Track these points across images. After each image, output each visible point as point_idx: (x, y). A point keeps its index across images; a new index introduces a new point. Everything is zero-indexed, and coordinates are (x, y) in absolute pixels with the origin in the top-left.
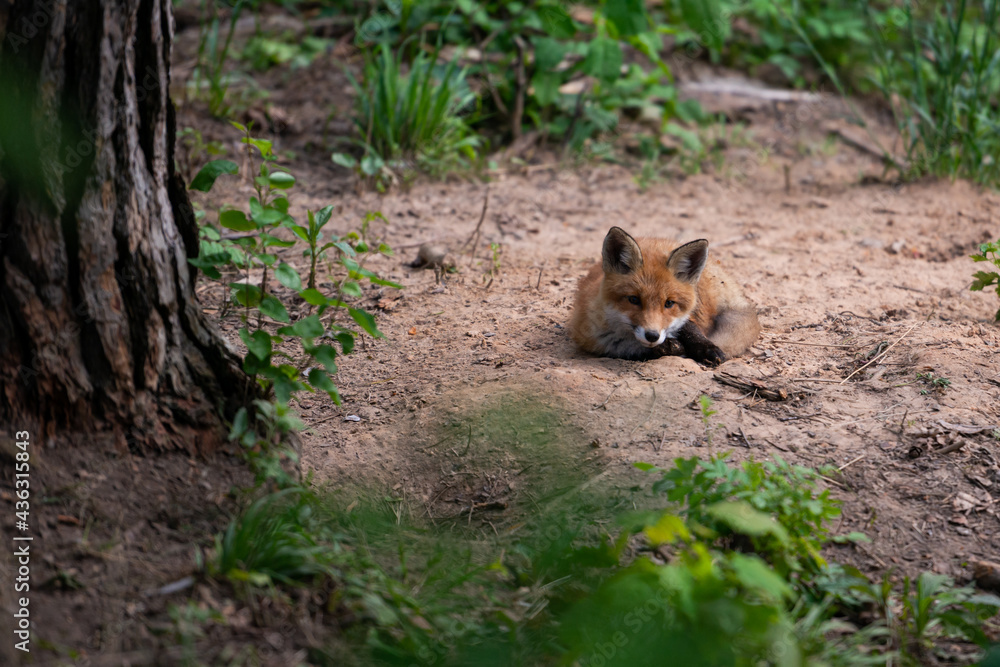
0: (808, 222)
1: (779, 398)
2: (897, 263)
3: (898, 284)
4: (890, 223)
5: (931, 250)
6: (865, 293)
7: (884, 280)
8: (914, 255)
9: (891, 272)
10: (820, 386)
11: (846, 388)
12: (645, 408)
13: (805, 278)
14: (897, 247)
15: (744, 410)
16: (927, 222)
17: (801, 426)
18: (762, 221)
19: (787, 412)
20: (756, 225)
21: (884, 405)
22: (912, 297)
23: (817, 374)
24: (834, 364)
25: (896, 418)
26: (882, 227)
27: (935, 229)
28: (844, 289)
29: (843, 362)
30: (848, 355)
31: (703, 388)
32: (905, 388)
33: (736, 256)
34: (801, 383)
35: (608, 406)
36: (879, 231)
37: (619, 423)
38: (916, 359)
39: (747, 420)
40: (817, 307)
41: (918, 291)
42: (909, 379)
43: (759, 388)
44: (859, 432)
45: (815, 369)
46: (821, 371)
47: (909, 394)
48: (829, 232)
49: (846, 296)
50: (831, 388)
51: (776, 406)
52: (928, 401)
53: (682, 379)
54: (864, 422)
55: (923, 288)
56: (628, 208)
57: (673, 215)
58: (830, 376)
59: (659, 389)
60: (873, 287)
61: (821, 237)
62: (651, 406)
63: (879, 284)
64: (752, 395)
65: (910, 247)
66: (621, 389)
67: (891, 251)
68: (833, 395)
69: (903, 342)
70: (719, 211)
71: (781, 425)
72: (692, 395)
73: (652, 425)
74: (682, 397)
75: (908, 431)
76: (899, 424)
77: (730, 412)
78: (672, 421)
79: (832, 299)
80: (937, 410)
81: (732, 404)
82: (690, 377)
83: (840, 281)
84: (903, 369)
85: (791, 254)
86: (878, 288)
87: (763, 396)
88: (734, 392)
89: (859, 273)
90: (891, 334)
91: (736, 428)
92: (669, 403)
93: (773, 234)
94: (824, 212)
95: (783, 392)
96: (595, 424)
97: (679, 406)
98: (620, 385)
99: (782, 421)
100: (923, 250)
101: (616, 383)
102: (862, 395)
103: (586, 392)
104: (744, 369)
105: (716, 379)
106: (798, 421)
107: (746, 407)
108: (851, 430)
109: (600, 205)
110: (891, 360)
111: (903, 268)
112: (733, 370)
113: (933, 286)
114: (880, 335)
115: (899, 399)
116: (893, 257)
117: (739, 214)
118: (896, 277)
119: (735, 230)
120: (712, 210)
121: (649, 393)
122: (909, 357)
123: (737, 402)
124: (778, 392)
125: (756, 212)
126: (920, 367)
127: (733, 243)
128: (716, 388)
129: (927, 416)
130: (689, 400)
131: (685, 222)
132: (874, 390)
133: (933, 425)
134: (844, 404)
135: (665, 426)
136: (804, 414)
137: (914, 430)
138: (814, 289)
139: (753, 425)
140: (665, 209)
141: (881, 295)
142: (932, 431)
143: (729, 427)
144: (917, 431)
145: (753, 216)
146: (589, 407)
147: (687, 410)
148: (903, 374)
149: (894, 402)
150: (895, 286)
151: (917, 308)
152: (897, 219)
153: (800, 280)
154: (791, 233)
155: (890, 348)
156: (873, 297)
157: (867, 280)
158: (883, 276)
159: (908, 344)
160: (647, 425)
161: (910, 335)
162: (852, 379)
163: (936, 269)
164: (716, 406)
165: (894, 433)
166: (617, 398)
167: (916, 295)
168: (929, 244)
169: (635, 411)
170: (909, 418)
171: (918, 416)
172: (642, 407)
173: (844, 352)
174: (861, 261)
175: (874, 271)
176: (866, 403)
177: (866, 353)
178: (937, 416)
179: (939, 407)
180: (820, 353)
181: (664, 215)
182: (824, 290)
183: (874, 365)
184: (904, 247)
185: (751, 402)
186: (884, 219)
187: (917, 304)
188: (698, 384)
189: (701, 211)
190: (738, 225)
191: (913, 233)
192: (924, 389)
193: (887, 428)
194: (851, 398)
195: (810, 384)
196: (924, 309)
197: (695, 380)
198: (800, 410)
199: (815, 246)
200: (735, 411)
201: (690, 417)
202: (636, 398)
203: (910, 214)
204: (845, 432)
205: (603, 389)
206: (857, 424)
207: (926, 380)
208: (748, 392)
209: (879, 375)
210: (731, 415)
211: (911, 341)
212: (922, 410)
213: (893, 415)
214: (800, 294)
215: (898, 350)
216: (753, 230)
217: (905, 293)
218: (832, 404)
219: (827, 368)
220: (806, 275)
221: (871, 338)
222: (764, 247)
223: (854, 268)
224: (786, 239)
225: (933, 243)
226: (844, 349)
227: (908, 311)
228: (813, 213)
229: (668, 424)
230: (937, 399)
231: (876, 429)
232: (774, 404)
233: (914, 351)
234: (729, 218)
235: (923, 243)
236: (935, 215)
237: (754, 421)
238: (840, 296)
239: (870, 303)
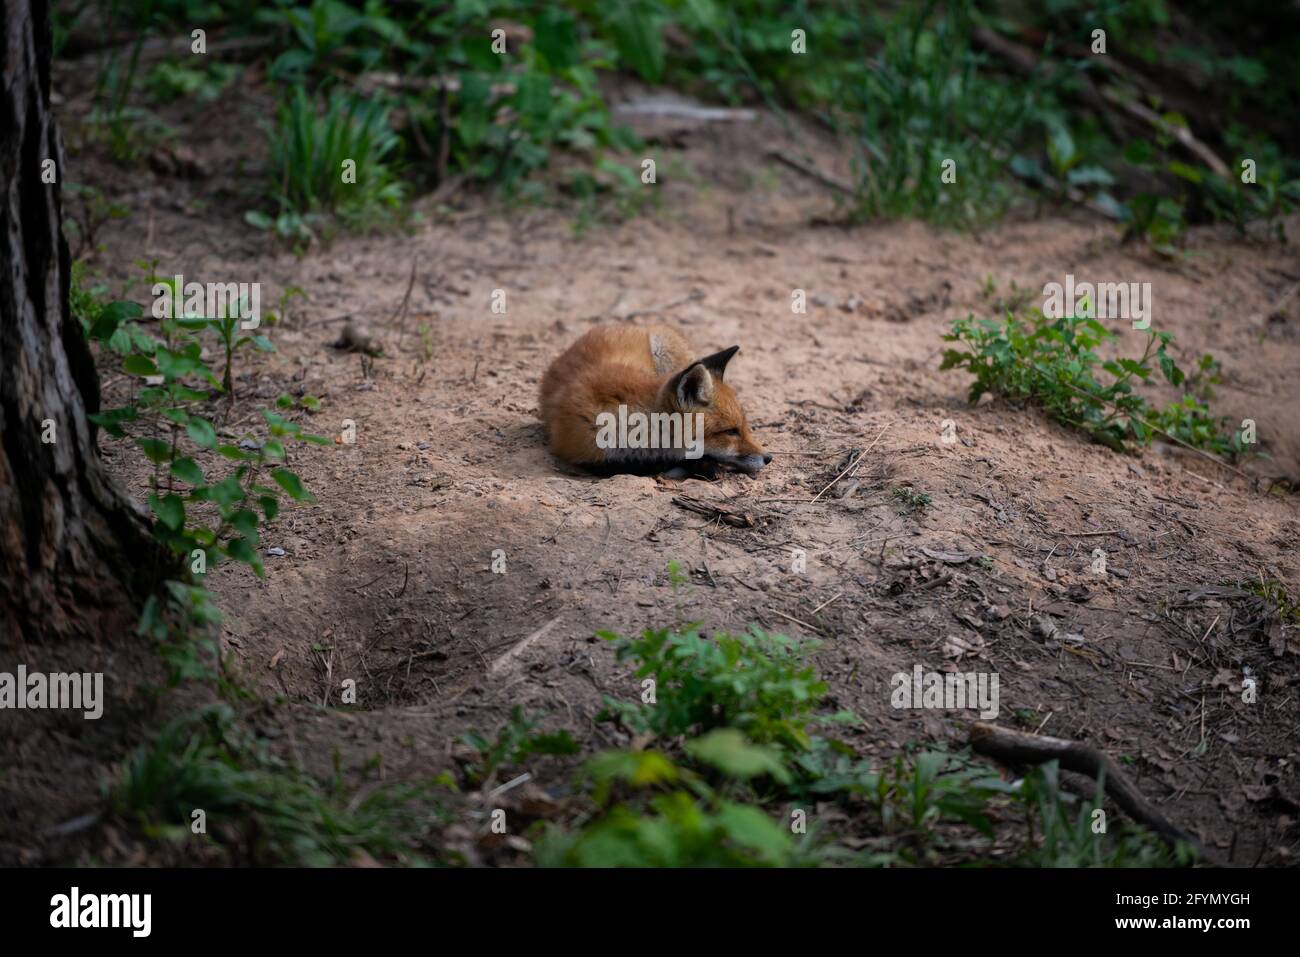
0: (756, 276)
1: (745, 525)
2: (854, 327)
3: (858, 355)
4: (844, 275)
5: (889, 306)
6: (824, 369)
7: (844, 352)
8: (871, 314)
9: (850, 341)
10: (788, 507)
11: (817, 509)
12: (599, 540)
13: (759, 353)
14: (852, 304)
15: (707, 540)
16: (882, 272)
17: (771, 557)
18: (707, 274)
19: (755, 540)
20: (701, 279)
21: (860, 529)
22: (875, 372)
23: (784, 490)
24: (801, 476)
25: (874, 545)
26: (835, 279)
27: (892, 279)
28: (802, 365)
29: (811, 474)
30: (817, 465)
31: (661, 515)
32: (882, 507)
33: (683, 322)
34: (767, 505)
35: (558, 539)
36: (833, 285)
37: (571, 558)
38: (892, 470)
39: (712, 552)
40: (775, 391)
41: (881, 364)
42: (886, 496)
43: (723, 514)
44: (835, 563)
45: (781, 484)
46: (789, 486)
47: (885, 515)
48: (779, 287)
49: (806, 375)
50: (800, 508)
51: (743, 534)
52: (907, 524)
53: (639, 504)
54: (839, 550)
55: (884, 359)
56: (564, 260)
57: (612, 268)
58: (798, 492)
59: (614, 517)
60: (832, 361)
61: (771, 294)
62: (606, 537)
63: (839, 357)
64: (716, 521)
65: (867, 303)
66: (571, 518)
67: (846, 309)
68: (803, 518)
69: (876, 448)
70: (661, 262)
71: (749, 557)
72: (651, 523)
73: (607, 560)
74: (639, 526)
75: (887, 561)
76: (878, 553)
77: (692, 542)
78: (629, 556)
79: (790, 380)
80: (918, 534)
81: (694, 533)
82: (647, 501)
83: (797, 355)
84: (879, 481)
85: (740, 317)
86: (838, 363)
87: (729, 522)
88: (696, 518)
89: (817, 344)
90: (862, 436)
91: (699, 562)
92: (625, 534)
93: (721, 291)
94: (773, 261)
95: (749, 518)
96: (544, 560)
97: (637, 537)
98: (570, 513)
99: (749, 552)
100: (880, 306)
101: (566, 511)
102: (835, 518)
103: (533, 522)
104: (706, 489)
105: (675, 502)
106: (767, 552)
107: (710, 536)
108: (826, 560)
109: (534, 258)
110: (864, 471)
111: (862, 334)
112: (694, 491)
113: (896, 356)
114: (849, 437)
115: (876, 521)
116: (846, 318)
117: (681, 265)
118: (856, 348)
119: (679, 286)
120: (653, 260)
121: (602, 522)
122: (885, 468)
123: (699, 530)
124: (744, 517)
125: (701, 262)
126: (897, 480)
127: (678, 304)
128: (675, 514)
129: (908, 542)
130: (646, 530)
131: (625, 276)
132: (848, 510)
133: (915, 553)
134: (815, 529)
135: (621, 562)
136: (774, 543)
137: (894, 560)
138: (769, 366)
139: (718, 558)
140: (603, 261)
141: (842, 372)
142: (915, 561)
143: (692, 561)
144: (898, 562)
145: (696, 268)
146: (537, 540)
147: (646, 541)
148: (879, 488)
149: (871, 525)
150: (856, 359)
151: (881, 387)
152: (850, 269)
153: (753, 356)
154: (738, 288)
155: (863, 455)
156: (833, 373)
157: (825, 352)
158: (842, 346)
159: (881, 450)
160: (602, 560)
161: (884, 438)
162: (824, 495)
163: (897, 333)
164: (676, 536)
165: (873, 565)
166: (567, 529)
167: (879, 369)
168: (886, 300)
169: (588, 544)
170: (888, 544)
171: (897, 541)
172: (596, 539)
173: (812, 461)
174: (818, 326)
175: (831, 340)
176: (840, 528)
177: (834, 462)
178: (918, 541)
179: (921, 531)
180: (785, 463)
181: (602, 267)
182: (780, 367)
183: (846, 477)
184: (860, 305)
185: (714, 529)
186: (835, 268)
187: (881, 381)
188: (656, 510)
189: (641, 263)
190: (681, 279)
191: (867, 286)
192: (903, 509)
193: (865, 559)
194: (824, 521)
195: (778, 504)
196: (889, 387)
197: (651, 505)
198: (768, 537)
199: (766, 305)
200: (698, 542)
201: (648, 550)
202: (588, 528)
203: (864, 263)
204: (819, 564)
205: (552, 518)
206: (832, 553)
207: (904, 498)
208: (711, 517)
209: (852, 491)
210: (693, 546)
211: (883, 447)
212: (902, 534)
213: (873, 543)
214: (755, 373)
215: (871, 458)
216: (699, 286)
217: (867, 367)
218: (803, 529)
219: (795, 482)
220: (760, 349)
221: (840, 442)
222: (711, 308)
223: (810, 336)
224: (734, 297)
225: (891, 296)
226: (812, 456)
227: (873, 392)
228: (760, 262)
229: (625, 559)
230: (917, 520)
231: (852, 559)
232: (740, 530)
233: (888, 461)
234: (672, 270)
235: (879, 297)
236: (890, 263)
237: (719, 553)
238: (798, 374)
239: (831, 382)
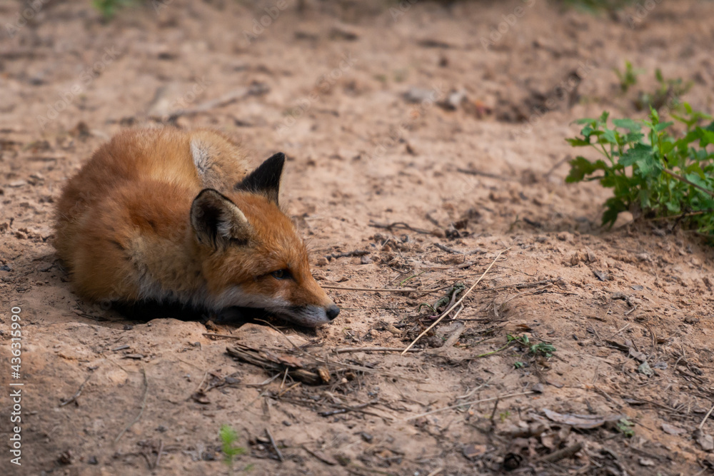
0: (333, 64)
1: (319, 381)
2: (457, 130)
3: (463, 166)
4: (444, 63)
5: (502, 102)
6: (420, 182)
7: (445, 161)
8: (479, 113)
9: (452, 147)
10: (374, 358)
11: (411, 360)
12: (133, 402)
13: (336, 162)
14: (455, 99)
15: (270, 401)
16: (493, 58)
17: (351, 422)
18: (270, 62)
19: (331, 401)
20: (262, 69)
21: (466, 386)
22: (484, 186)
23: (369, 337)
24: (390, 319)
25: (482, 407)
26: (432, 68)
27: (505, 68)
28: (391, 178)
29: (403, 316)
30: (410, 305)
31: (212, 370)
32: (492, 358)
33: (240, 124)
34: (346, 356)
35: (81, 401)
36: (430, 75)
37: (97, 425)
38: (505, 311)
39: (276, 416)
40: (357, 211)
41: (491, 176)
42: (497, 344)
43: (291, 369)
44: (433, 430)
45: (364, 328)
46: (374, 332)
47: (496, 367)
48: (362, 78)
49: (395, 190)
50: (389, 360)
51: (316, 393)
52: (525, 379)
53: (183, 356)
54: (439, 413)
55: (496, 170)
56: (88, 47)
57: (149, 56)
58: (386, 340)
59: (152, 373)
60: (430, 173)
61: (352, 88)
62: (141, 399)
63: (438, 168)
64: (281, 377)
65: (473, 98)
66: (98, 374)
67: (447, 107)
68: (395, 372)
69: (485, 284)
70: (212, 48)
71: (323, 422)
72: (200, 379)
73: (143, 428)
74: (183, 384)
75: (500, 427)
76: (488, 416)
77: (251, 404)
78: (171, 422)
79: (376, 197)
80: (538, 392)
81: (254, 392)
82: (194, 352)
83: (385, 165)
84: (488, 326)
85: (312, 117)
86: (437, 175)
87: (298, 379)
88: (256, 373)
89: (410, 151)
90: (467, 268)
91: (261, 429)
92: (166, 394)
93: (286, 83)
94: (354, 46)
95: (324, 373)
96: (64, 428)
97: (181, 397)
98: (97, 368)
99: (324, 416)
100: (490, 102)
101: (91, 365)
102: (433, 372)
103: (49, 379)
104: (268, 337)
105: (230, 354)
106: (347, 416)
107: (274, 396)
108: (421, 426)
109: (50, 43)
110: (469, 312)
111: (468, 138)
112: (253, 339)
113: (510, 166)
114: (451, 269)
115: (485, 376)
116: (448, 118)
117: (238, 51)
118: (460, 155)
119: (236, 77)
120: (202, 46)
121: (137, 380)
122: (495, 309)
123: (260, 388)
124: (318, 372)
125: (262, 47)
126: (511, 324)
127: (234, 101)
128: (230, 368)
129: (525, 402)
130: (193, 389)
131: (166, 66)
132: (449, 363)
133: (535, 416)
134: (409, 386)
135: (161, 430)
136: (355, 404)
137: (508, 426)
138: (348, 178)
139: (285, 424)
140: (138, 46)
141: (441, 185)
142: (534, 427)
143: (251, 429)
144: (513, 428)
145: (257, 55)
146: (55, 403)
147: (192, 403)
148: (489, 334)
149: (479, 381)
150: (460, 170)
151: (491, 205)
152: (452, 55)
153: (329, 166)
154: (310, 80)
155: (468, 292)
156: (431, 188)
157: (420, 161)
158: (441, 153)
159: (492, 286)
160: (137, 427)
161: (495, 270)
162: (418, 343)
163: (511, 137)
164: (231, 396)
165: (481, 431)
166: (93, 388)
167: (489, 182)
168: (497, 94)
169: (118, 407)
170: (501, 405)
171: (512, 401)
172: (129, 401)
173: (403, 300)
174: (411, 128)
175: (428, 146)
176: (440, 384)
177: (432, 301)
178: (539, 401)
179: (542, 388)
180: (370, 302)
181: (137, 55)
182: (364, 181)
183: (447, 320)
184: (465, 100)
185: (280, 387)
186: (433, 55)
187: (492, 198)
188: (205, 363)
189: (187, 48)
190: (237, 69)
191: (474, 76)
192: (519, 360)
193: (469, 422)
194: (419, 376)
195: (361, 356)
196: (501, 205)
197: (199, 357)
198: (348, 397)
199: (345, 102)
200: (259, 403)
201: (196, 415)
202: (120, 386)
203: (469, 48)
204: (413, 431)
205: (73, 374)
206: (429, 417)
207: (521, 346)
208: (276, 372)
209: (454, 338)
210: (253, 409)
211: (494, 282)
212: (518, 393)
213: (481, 404)
214: (331, 188)
215: (479, 296)
216: (261, 78)
217: (473, 180)
218: (392, 387)
219: (382, 327)
220: (338, 157)
221: (440, 276)
222: (275, 106)
223: (402, 141)
224: (305, 92)
225: (503, 89)
226: (404, 294)
227: (481, 211)
228: (338, 47)
229: (166, 426)
230: (537, 374)
231: (455, 424)
232: (312, 389)
233: (501, 299)
234: (225, 58)
235: (489, 91)
236: (503, 48)
237: (286, 418)
238: (386, 190)
239: (428, 199)
